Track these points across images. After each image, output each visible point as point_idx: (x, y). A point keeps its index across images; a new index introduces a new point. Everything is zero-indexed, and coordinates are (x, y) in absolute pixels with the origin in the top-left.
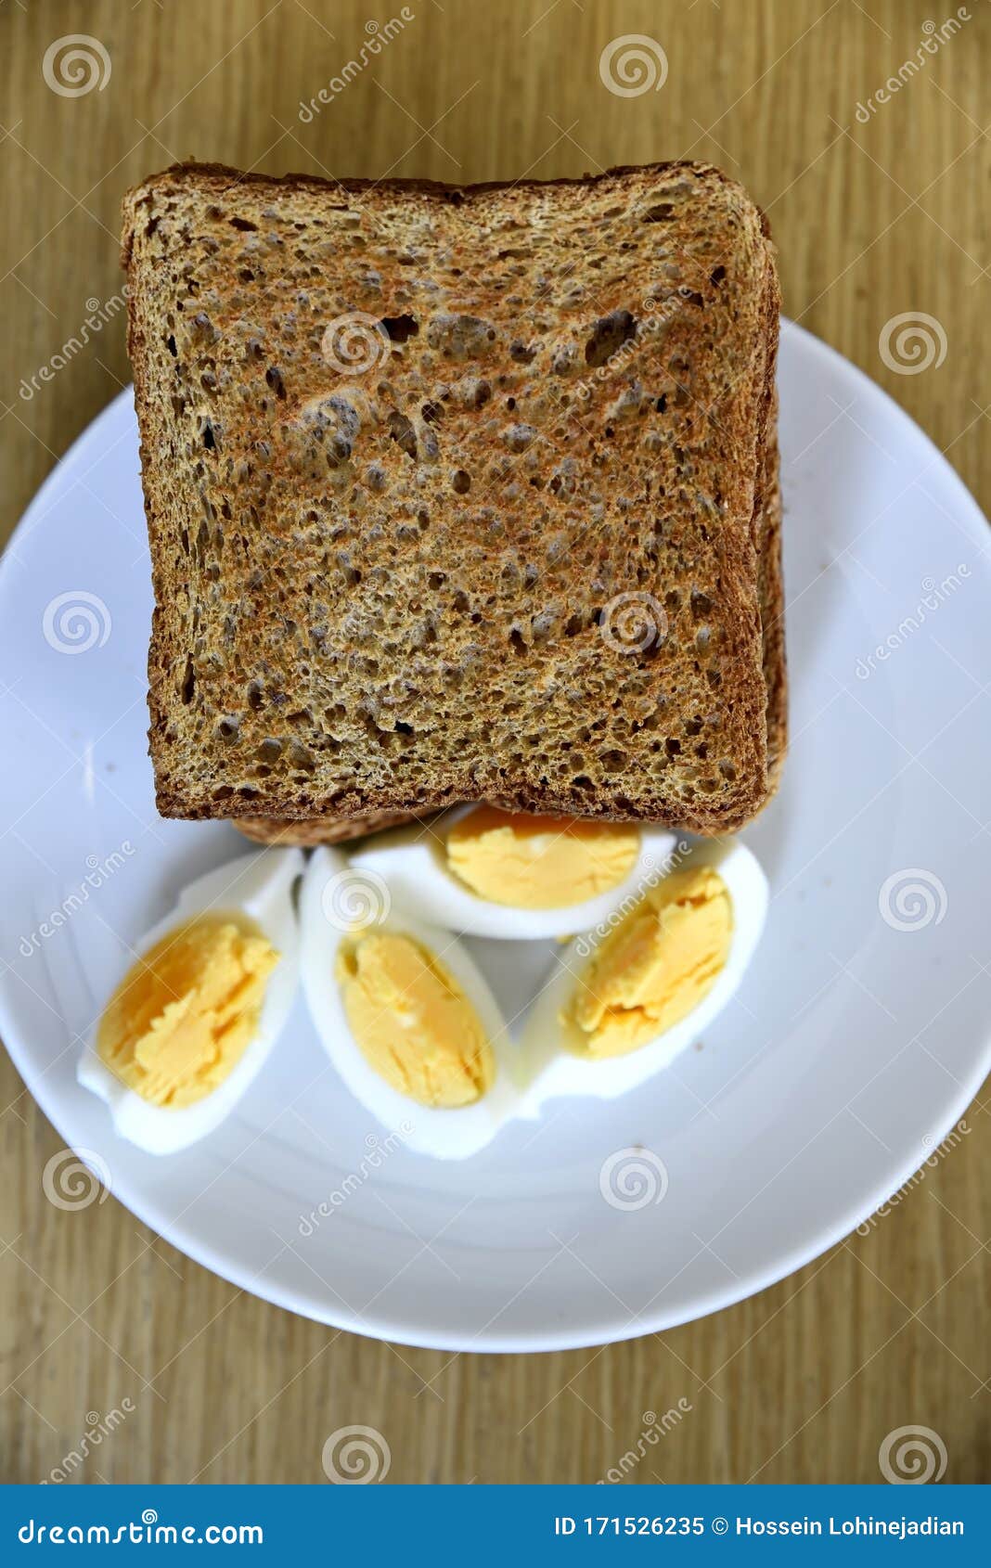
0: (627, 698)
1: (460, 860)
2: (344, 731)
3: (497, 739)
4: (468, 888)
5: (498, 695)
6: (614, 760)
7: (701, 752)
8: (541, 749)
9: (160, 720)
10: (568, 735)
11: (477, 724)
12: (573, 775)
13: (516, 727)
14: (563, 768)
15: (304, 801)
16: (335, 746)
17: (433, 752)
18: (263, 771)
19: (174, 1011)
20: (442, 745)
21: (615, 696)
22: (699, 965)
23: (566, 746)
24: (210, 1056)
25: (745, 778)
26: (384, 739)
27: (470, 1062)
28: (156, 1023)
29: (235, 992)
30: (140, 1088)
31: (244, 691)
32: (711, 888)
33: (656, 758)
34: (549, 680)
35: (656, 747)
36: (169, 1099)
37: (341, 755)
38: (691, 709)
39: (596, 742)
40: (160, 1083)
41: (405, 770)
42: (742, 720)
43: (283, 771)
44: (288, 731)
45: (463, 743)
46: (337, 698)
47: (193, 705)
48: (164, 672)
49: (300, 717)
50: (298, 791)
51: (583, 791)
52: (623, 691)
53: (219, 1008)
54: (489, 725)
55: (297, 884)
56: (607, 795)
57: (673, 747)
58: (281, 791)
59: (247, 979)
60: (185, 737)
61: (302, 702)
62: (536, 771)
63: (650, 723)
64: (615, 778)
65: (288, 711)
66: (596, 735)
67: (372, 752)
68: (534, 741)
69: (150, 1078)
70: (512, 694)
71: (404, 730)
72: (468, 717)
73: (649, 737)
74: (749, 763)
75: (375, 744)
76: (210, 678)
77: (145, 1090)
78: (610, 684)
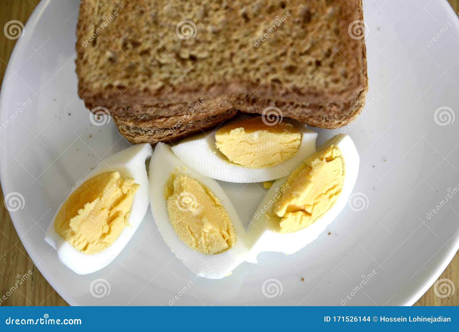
0: (297, 42)
1: (220, 143)
2: (165, 58)
3: (236, 60)
4: (224, 157)
5: (237, 41)
6: (291, 70)
7: (332, 65)
8: (256, 65)
9: (81, 55)
10: (269, 58)
11: (227, 54)
12: (272, 77)
13: (245, 56)
14: (267, 74)
15: (146, 90)
16: (160, 65)
17: (206, 67)
18: (127, 77)
19: (89, 207)
20: (210, 64)
21: (290, 40)
22: (329, 190)
23: (268, 64)
24: (106, 230)
25: (352, 77)
26: (183, 61)
27: (225, 233)
28: (80, 211)
29: (118, 202)
30: (72, 241)
31: (120, 42)
32: (335, 153)
33: (310, 69)
34: (259, 34)
35: (310, 64)
36: (85, 249)
37: (164, 68)
38: (326, 46)
39: (282, 62)
40: (81, 240)
41: (193, 75)
42: (351, 51)
43: (136, 76)
44: (140, 59)
45: (220, 63)
46: (162, 43)
47: (96, 47)
48: (83, 32)
49: (146, 52)
50: (143, 86)
51: (277, 85)
52: (294, 39)
53: (111, 209)
54: (232, 55)
55: (148, 162)
56: (288, 86)
57: (318, 64)
58: (135, 86)
59: (124, 196)
60: (92, 62)
61: (146, 46)
62: (255, 74)
63: (307, 53)
64: (290, 77)
65: (139, 49)
66: (282, 58)
67: (177, 67)
68: (253, 61)
69: (77, 236)
70: (243, 41)
71: (193, 58)
72: (223, 52)
73: (307, 59)
74: (354, 70)
75: (179, 64)
76: (104, 36)
77: (74, 242)
78: (289, 35)
